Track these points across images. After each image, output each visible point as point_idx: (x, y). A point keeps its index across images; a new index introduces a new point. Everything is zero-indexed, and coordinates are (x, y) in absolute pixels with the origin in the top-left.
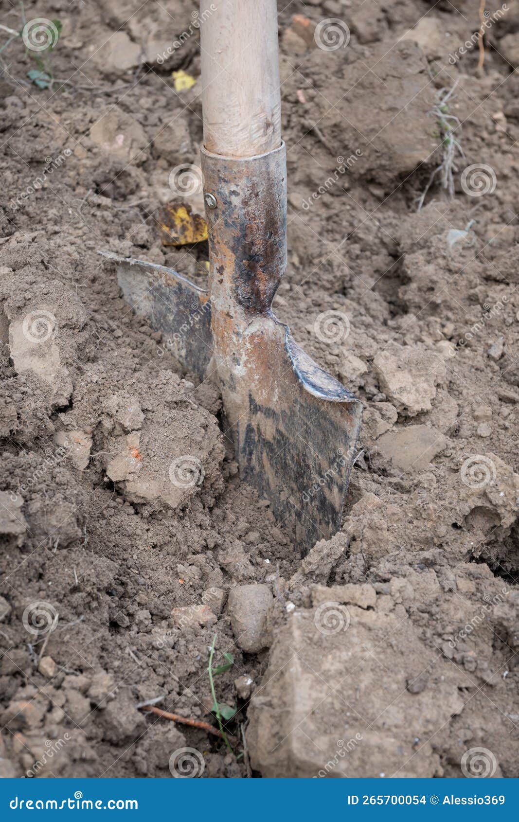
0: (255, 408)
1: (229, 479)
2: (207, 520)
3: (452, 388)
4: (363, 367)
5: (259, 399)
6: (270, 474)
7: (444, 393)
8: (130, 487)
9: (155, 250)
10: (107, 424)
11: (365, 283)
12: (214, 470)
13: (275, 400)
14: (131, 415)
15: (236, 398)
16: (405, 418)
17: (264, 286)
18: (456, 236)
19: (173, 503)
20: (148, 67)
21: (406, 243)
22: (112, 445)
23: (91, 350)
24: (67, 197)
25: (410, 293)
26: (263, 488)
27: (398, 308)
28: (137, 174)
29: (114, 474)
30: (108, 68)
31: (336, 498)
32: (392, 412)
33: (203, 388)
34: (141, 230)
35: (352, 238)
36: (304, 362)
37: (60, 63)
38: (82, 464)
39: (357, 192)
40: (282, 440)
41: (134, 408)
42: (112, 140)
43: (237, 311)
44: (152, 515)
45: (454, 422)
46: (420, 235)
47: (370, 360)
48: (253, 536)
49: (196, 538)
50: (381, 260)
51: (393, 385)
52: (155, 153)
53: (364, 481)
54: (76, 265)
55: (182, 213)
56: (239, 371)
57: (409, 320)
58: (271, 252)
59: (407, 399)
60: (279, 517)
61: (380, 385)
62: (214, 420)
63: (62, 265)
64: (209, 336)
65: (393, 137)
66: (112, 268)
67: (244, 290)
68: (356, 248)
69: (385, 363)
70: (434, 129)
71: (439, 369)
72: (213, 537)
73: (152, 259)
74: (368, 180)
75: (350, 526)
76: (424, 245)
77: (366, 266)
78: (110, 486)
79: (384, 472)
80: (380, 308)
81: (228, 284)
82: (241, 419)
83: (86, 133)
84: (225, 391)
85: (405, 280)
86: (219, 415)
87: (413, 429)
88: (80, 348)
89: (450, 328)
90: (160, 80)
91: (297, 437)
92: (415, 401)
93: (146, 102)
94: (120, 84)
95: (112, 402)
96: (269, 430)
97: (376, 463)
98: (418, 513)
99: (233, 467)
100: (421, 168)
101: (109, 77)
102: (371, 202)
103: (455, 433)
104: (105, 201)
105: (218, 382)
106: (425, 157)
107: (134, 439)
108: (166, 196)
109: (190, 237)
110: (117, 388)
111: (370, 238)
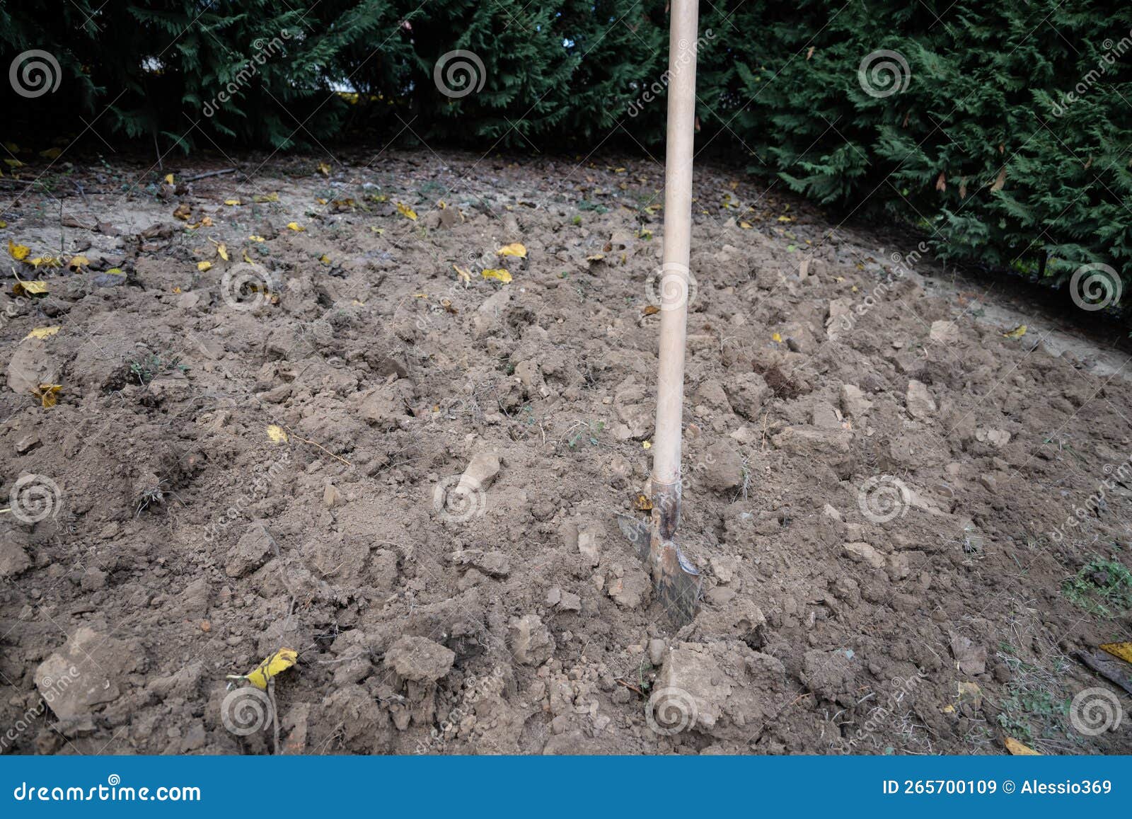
0: (664, 574)
1: (652, 600)
2: (643, 614)
3: (739, 573)
4: (705, 562)
5: (666, 571)
6: (668, 600)
7: (736, 575)
8: (617, 598)
9: (632, 511)
10: (611, 574)
11: (710, 529)
12: (647, 595)
13: (671, 572)
14: (619, 572)
15: (658, 569)
16: (720, 583)
17: (671, 529)
18: (746, 515)
19: (632, 606)
20: (634, 439)
21: (726, 515)
22: (612, 582)
23: (607, 547)
24: (601, 488)
25: (727, 535)
26: (665, 605)
27: (721, 541)
28: (627, 480)
29: (611, 593)
30: (619, 438)
31: (691, 610)
32: (715, 580)
33: (646, 564)
34: (628, 503)
35: (706, 511)
36: (683, 559)
37: (601, 435)
38: (601, 588)
39: (709, 494)
40: (673, 587)
41: (621, 569)
42: (619, 467)
43: (660, 538)
44: (624, 610)
45: (739, 587)
46: (732, 513)
47: (708, 560)
48: (660, 622)
49: (639, 620)
50: (716, 521)
51: (717, 570)
52: (634, 473)
53: (702, 606)
54: (603, 514)
55: (643, 498)
56: (659, 559)
57: (725, 546)
58: (674, 517)
59: (721, 576)
60: (670, 617)
61: (711, 570)
62: (648, 577)
63: (598, 513)
64: (649, 545)
65: (725, 474)
66: (616, 516)
67: (663, 530)
68: (707, 516)
69: (714, 561)
70: (740, 472)
71: (735, 566)
72: (645, 621)
73: (631, 513)
74: (714, 489)
75: (696, 622)
76: (733, 517)
77: (710, 523)
78: (610, 597)
79: (710, 603)
80: (715, 540)
81: (658, 528)
82: (659, 577)
83: (610, 463)
84: (654, 566)
85: (725, 530)
86: (651, 575)
87: (723, 588)
88: (603, 546)
89: (740, 550)
90: (638, 444)
91: (679, 587)
92: (724, 577)
93: (632, 453)
94: (623, 445)
95: (613, 566)
96: (669, 583)
97: (707, 599)
98: (721, 619)
99: (655, 595)
100: (735, 487)
101: (619, 442)
102: (714, 498)
103: (739, 591)
104: (615, 491)
105: (651, 563)
106: (736, 483)
107: (620, 581)
108: (637, 490)
109: (645, 507)
110: (615, 561)
111: (713, 512)
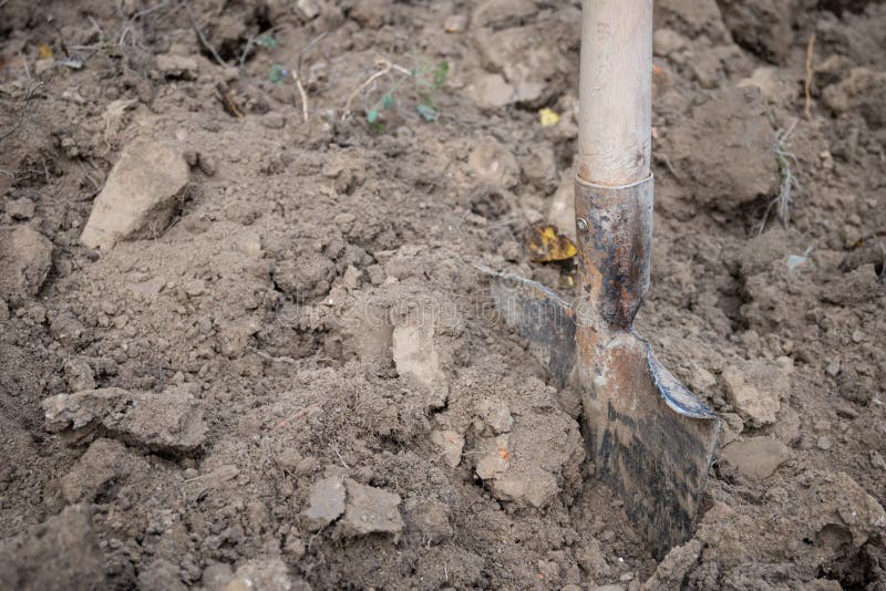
0: (613, 414)
1: (586, 479)
2: (566, 519)
3: (793, 401)
4: (711, 379)
5: (619, 406)
6: (625, 477)
7: (787, 406)
8: (497, 485)
9: (524, 265)
10: (479, 426)
11: (709, 300)
12: (573, 472)
13: (634, 411)
14: (501, 419)
15: (596, 405)
16: (751, 429)
17: (628, 304)
18: (795, 261)
19: (537, 502)
20: (519, 106)
21: (747, 265)
22: (482, 444)
23: (466, 356)
24: (448, 215)
25: (752, 311)
26: (618, 489)
27: (741, 325)
28: (508, 196)
29: (484, 472)
30: (485, 105)
31: (689, 505)
32: (739, 423)
33: (566, 394)
34: (513, 248)
35: (697, 259)
36: (665, 379)
37: (445, 99)
38: (455, 462)
39: (702, 219)
40: (638, 447)
41: (504, 412)
42: (487, 166)
43: (602, 327)
44: (517, 512)
45: (796, 434)
46: (761, 258)
47: (718, 373)
48: (609, 535)
49: (556, 535)
50: (724, 280)
51: (741, 397)
52: (525, 179)
53: (716, 490)
54: (454, 277)
55: (549, 233)
56: (601, 380)
57: (751, 336)
58: (636, 273)
59: (752, 411)
60: (632, 517)
61: (728, 396)
62: (575, 425)
63: (442, 274)
64: (572, 346)
65: (736, 171)
66: (486, 281)
67: (609, 307)
68: (701, 268)
69: (733, 377)
70: (774, 165)
71: (782, 385)
72: (572, 535)
73: (521, 273)
74: (713, 208)
75: (703, 534)
76: (766, 268)
77: (709, 285)
78: (479, 482)
79: (731, 480)
80: (724, 324)
81: (594, 302)
82: (600, 424)
83: (465, 160)
84: (586, 398)
85: (746, 299)
86: (580, 419)
87: (758, 439)
88: (456, 354)
89: (789, 345)
90: (527, 116)
91: (653, 447)
92: (760, 414)
93: (517, 135)
94: (495, 119)
95: (484, 405)
96: (626, 435)
97: (724, 471)
98: (770, 527)
99: (591, 468)
100: (760, 198)
101: (486, 113)
102: (714, 227)
103: (796, 444)
104: (481, 220)
105: (579, 389)
106: (764, 189)
107: (502, 441)
108: (534, 216)
109: (556, 255)
110: (488, 393)
111: (714, 260)
